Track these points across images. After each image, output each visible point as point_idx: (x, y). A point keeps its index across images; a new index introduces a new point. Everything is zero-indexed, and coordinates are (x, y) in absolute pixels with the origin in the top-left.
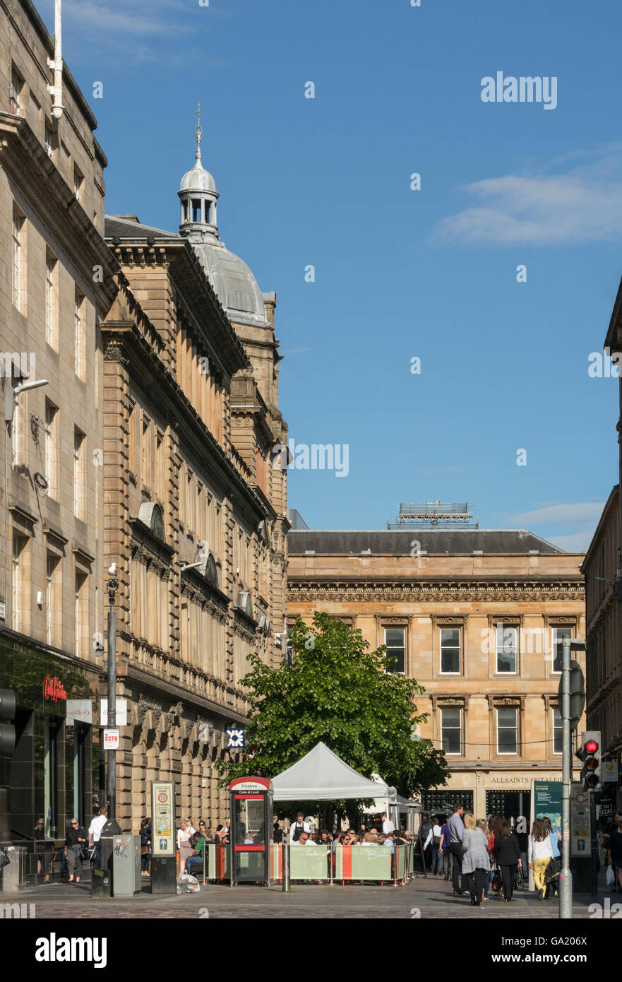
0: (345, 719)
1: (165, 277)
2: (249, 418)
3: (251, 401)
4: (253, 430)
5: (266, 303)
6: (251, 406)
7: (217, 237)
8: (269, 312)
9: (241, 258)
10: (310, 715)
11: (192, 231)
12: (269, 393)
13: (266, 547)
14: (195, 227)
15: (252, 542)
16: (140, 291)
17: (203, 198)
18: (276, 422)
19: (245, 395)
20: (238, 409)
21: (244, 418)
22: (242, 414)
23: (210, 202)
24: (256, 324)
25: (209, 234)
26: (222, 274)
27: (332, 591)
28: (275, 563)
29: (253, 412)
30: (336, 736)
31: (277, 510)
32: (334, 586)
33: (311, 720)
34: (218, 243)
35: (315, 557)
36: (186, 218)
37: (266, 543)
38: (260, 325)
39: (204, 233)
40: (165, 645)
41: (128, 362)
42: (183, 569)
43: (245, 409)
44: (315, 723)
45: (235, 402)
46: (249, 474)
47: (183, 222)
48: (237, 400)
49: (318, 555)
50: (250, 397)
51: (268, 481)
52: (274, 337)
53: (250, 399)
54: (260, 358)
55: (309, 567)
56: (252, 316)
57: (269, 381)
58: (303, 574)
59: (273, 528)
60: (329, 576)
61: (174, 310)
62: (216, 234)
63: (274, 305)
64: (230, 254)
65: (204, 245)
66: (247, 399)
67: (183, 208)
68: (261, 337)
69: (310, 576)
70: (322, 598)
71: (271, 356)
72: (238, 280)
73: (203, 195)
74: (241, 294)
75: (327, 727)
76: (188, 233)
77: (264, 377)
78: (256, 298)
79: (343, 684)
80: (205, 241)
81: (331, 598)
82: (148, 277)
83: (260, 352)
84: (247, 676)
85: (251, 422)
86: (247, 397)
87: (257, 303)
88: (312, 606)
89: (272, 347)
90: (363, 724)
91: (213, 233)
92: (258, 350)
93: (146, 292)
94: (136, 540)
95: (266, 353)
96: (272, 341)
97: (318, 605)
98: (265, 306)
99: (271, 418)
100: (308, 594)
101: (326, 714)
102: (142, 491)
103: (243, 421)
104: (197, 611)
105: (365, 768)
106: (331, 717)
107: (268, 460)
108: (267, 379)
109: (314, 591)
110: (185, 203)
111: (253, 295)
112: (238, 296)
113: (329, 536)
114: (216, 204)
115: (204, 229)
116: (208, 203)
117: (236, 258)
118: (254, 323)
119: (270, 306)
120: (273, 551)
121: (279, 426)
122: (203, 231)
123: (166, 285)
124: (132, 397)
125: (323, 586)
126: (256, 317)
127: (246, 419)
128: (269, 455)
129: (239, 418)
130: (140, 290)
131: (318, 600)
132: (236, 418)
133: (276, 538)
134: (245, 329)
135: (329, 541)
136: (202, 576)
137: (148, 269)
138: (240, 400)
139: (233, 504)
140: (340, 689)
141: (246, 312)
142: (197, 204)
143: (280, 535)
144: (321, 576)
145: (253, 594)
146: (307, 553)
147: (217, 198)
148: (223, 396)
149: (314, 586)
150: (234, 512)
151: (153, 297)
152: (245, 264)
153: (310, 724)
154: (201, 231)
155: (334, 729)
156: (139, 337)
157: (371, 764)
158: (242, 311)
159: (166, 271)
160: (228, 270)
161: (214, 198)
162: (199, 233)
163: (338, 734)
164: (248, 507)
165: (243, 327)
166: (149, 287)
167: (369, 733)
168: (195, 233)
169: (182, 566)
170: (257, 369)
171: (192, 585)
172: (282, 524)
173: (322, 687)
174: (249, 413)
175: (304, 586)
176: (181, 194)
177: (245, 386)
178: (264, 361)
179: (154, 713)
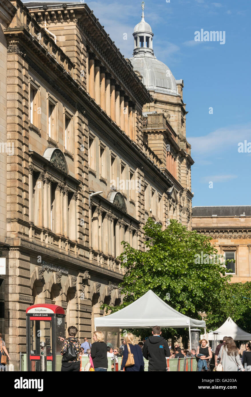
0: (173, 278)
1: (75, 27)
2: (161, 134)
3: (162, 126)
4: (163, 140)
5: (177, 85)
6: (162, 129)
7: (153, 54)
8: (179, 89)
9: (164, 63)
10: (150, 275)
11: (139, 51)
12: (179, 128)
13: (175, 203)
14: (141, 50)
15: (163, 198)
16: (60, 37)
17: (145, 35)
18: (183, 142)
19: (159, 123)
20: (155, 130)
21: (158, 134)
22: (157, 133)
23: (149, 37)
24: (172, 94)
25: (148, 53)
26: (154, 70)
27: (226, 234)
28: (183, 213)
29: (163, 131)
30: (165, 288)
31: (183, 186)
32: (227, 231)
33: (151, 278)
34: (153, 57)
35: (217, 218)
36: (137, 46)
37: (175, 201)
38: (174, 95)
39: (145, 52)
40: (74, 236)
41: (25, 55)
42: (91, 195)
43: (158, 129)
44: (153, 279)
45: (153, 126)
46: (161, 163)
47: (135, 47)
48: (154, 126)
49: (219, 217)
50: (161, 124)
51: (178, 171)
52: (182, 101)
53: (161, 125)
54: (174, 111)
55: (214, 222)
56: (170, 90)
57: (179, 122)
58: (211, 226)
59: (181, 195)
60: (224, 227)
61: (83, 49)
62: (152, 53)
63: (182, 86)
64: (159, 62)
65: (145, 58)
66: (159, 125)
67: (135, 41)
68: (175, 100)
69: (215, 227)
70: (221, 237)
71: (180, 110)
72: (162, 73)
73: (145, 34)
74: (164, 80)
75: (160, 282)
76: (137, 53)
77: (176, 120)
78: (172, 82)
79: (172, 255)
80: (146, 55)
81: (226, 237)
82: (65, 28)
83: (174, 108)
84: (122, 254)
85: (162, 137)
86: (160, 124)
87: (172, 84)
88: (216, 241)
89: (181, 105)
90: (185, 281)
91: (151, 52)
92: (173, 107)
93: (64, 36)
94: (35, 165)
95: (177, 109)
96: (181, 102)
97: (219, 240)
98: (177, 86)
99: (179, 140)
100: (214, 235)
101: (159, 274)
102: (48, 141)
103: (158, 136)
104: (108, 223)
105: (187, 308)
106: (163, 276)
107: (177, 161)
108: (178, 121)
109: (217, 234)
110: (136, 39)
111: (170, 80)
112: (162, 80)
113: (225, 208)
114: (152, 39)
115: (145, 50)
116: (148, 38)
117: (162, 63)
118: (170, 94)
119: (179, 86)
120: (180, 206)
121: (185, 144)
122: (145, 51)
123: (75, 32)
124: (36, 82)
125: (221, 231)
126: (172, 91)
127: (160, 135)
128: (178, 157)
129: (156, 135)
130: (61, 35)
131: (219, 238)
132: (154, 134)
133: (183, 200)
134: (165, 96)
135: (225, 211)
136: (111, 204)
137: (65, 24)
138: (156, 125)
139: (144, 173)
140: (170, 259)
141: (166, 88)
142: (142, 39)
143: (185, 199)
144: (220, 227)
145: (164, 225)
146: (213, 216)
147: (153, 36)
148: (136, 115)
149: (217, 232)
150: (145, 177)
151: (68, 39)
152: (166, 66)
153: (149, 280)
154: (144, 51)
155: (164, 283)
156: (31, 40)
157: (190, 306)
158: (164, 88)
159: (75, 24)
160: (156, 68)
161: (151, 35)
162: (143, 52)
163: (166, 286)
164: (158, 178)
165: (164, 96)
166: (66, 33)
167: (189, 287)
168: (141, 52)
169: (90, 194)
170: (173, 116)
171: (103, 207)
172: (186, 193)
173: (157, 257)
174: (161, 132)
175: (212, 231)
176: (134, 34)
177: (159, 118)
178: (176, 113)
179: (57, 274)
